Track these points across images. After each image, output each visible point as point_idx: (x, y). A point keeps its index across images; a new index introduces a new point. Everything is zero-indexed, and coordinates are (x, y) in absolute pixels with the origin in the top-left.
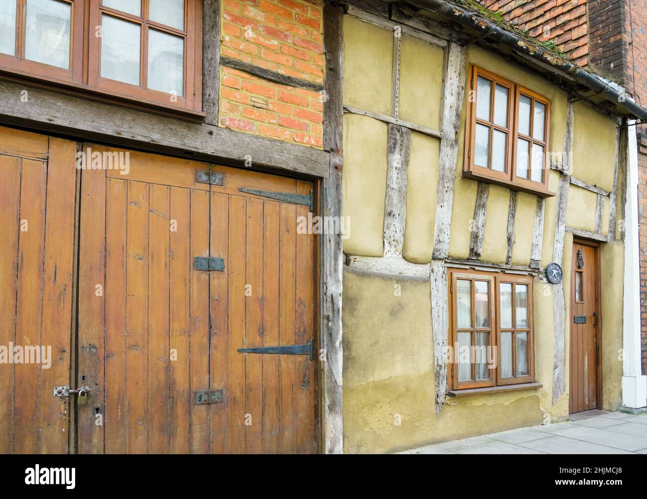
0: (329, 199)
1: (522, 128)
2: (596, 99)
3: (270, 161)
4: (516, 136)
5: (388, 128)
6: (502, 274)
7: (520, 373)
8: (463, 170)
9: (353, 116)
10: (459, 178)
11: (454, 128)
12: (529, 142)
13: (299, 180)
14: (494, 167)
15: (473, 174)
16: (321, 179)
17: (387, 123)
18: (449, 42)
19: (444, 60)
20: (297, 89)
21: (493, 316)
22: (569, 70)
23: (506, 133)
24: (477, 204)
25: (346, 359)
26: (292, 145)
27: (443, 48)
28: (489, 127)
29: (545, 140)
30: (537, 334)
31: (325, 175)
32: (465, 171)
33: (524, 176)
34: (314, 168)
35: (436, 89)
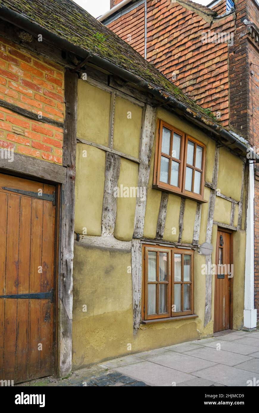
0: (66, 198)
1: (189, 161)
2: (232, 147)
3: (25, 170)
4: (185, 165)
5: (106, 154)
6: (176, 248)
7: (186, 309)
8: (153, 184)
9: (83, 146)
10: (150, 189)
11: (148, 157)
12: (193, 169)
13: (46, 184)
14: (171, 184)
15: (158, 187)
16: (61, 184)
17: (106, 151)
18: (145, 104)
19: (142, 115)
20: (45, 124)
21: (170, 274)
22: (216, 129)
23: (179, 163)
24: (161, 205)
25: (75, 302)
26: (41, 161)
27: (142, 107)
28: (169, 159)
29: (202, 168)
30: (196, 285)
31: (63, 182)
32: (154, 184)
33: (190, 189)
34: (56, 177)
35: (137, 133)
